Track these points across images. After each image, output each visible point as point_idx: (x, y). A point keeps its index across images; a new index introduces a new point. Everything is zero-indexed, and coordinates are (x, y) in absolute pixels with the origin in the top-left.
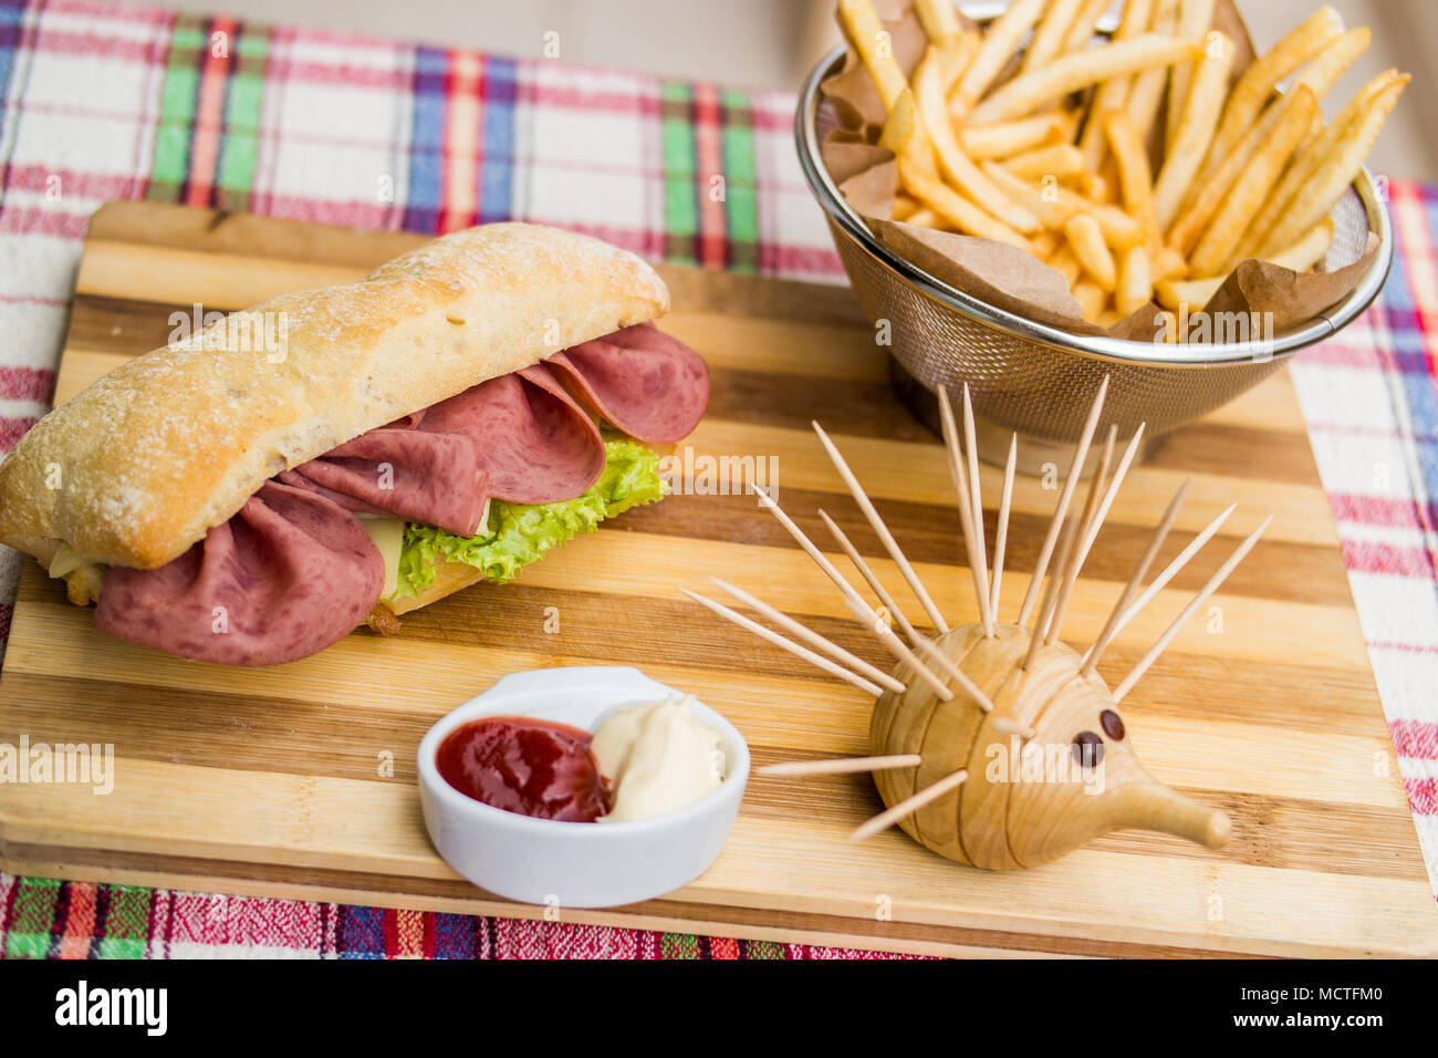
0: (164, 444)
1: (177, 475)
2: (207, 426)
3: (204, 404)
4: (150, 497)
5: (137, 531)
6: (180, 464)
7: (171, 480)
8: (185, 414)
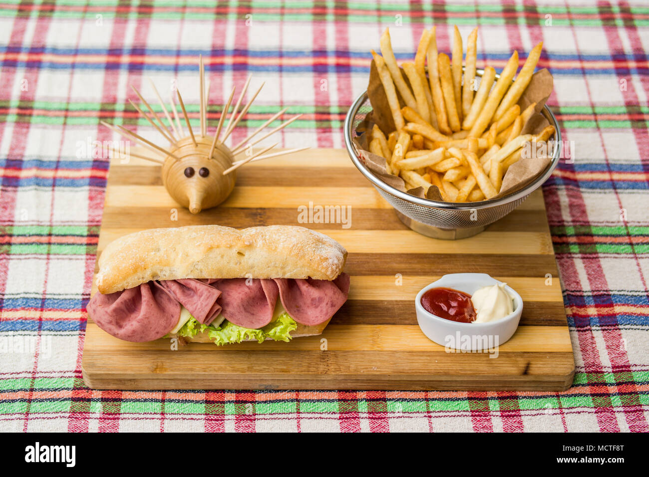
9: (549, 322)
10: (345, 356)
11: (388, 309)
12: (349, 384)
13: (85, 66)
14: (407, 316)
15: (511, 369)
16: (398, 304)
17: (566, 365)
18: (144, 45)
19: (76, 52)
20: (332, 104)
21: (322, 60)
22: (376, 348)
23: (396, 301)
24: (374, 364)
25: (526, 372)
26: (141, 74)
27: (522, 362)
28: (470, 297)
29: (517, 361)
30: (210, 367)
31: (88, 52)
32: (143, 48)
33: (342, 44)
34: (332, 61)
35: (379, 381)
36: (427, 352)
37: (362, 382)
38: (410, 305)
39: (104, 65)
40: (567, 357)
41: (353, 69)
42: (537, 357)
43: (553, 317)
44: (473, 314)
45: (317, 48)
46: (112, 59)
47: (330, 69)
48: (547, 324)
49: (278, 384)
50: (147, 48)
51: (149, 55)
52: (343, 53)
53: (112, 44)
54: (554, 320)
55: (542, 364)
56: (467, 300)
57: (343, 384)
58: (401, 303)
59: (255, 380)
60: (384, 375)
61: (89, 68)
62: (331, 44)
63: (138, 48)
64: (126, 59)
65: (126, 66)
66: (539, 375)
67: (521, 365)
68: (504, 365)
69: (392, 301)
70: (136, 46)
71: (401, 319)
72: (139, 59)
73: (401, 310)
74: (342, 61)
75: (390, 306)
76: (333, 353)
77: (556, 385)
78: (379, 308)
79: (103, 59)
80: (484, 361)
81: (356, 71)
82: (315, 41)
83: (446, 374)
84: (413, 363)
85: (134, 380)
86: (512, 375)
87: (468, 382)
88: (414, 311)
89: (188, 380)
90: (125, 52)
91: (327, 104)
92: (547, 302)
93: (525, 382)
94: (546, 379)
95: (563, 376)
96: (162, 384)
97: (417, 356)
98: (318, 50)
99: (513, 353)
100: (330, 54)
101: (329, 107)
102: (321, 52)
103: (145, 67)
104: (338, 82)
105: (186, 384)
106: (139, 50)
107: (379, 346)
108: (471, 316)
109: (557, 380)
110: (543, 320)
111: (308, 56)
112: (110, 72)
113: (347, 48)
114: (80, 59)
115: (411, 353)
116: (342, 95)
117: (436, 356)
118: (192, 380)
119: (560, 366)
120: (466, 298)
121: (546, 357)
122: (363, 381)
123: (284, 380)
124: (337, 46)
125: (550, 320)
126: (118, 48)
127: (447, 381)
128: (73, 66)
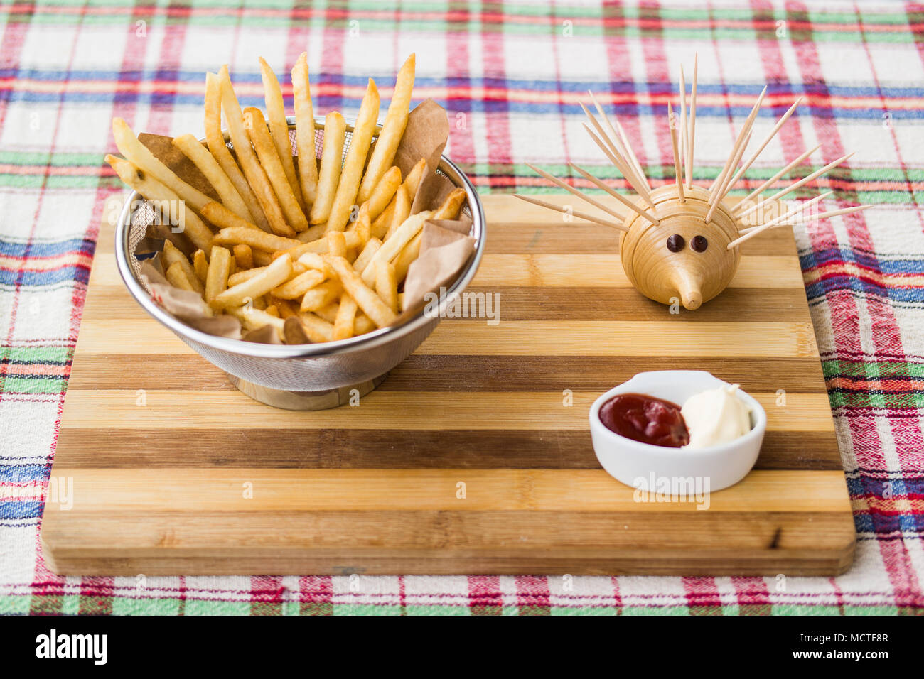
9: (811, 463)
10: (474, 518)
11: (546, 445)
12: (482, 565)
13: (82, 97)
14: (578, 455)
15: (750, 540)
16: (564, 437)
17: (841, 532)
18: (176, 65)
19: (68, 76)
20: (478, 160)
21: (462, 92)
22: (526, 507)
23: (561, 431)
24: (522, 531)
25: (774, 545)
26: (170, 111)
27: (768, 530)
28: (679, 409)
29: (759, 527)
30: (252, 538)
31: (86, 76)
32: (174, 69)
33: (495, 67)
34: (477, 93)
35: (531, 560)
36: (611, 512)
37: (503, 562)
38: (584, 437)
39: (112, 96)
40: (843, 520)
41: (512, 106)
42: (792, 520)
43: (819, 455)
44: (684, 435)
45: (453, 73)
46: (125, 87)
47: (474, 106)
48: (808, 466)
49: (364, 566)
50: (181, 70)
51: (184, 82)
52: (496, 81)
53: (125, 64)
54: (820, 461)
55: (801, 532)
56: (674, 412)
57: (472, 566)
58: (568, 434)
59: (326, 559)
60: (540, 550)
61: (87, 100)
62: (476, 68)
63: (167, 69)
64: (147, 87)
65: (148, 98)
66: (796, 549)
67: (766, 533)
68: (738, 533)
69: (553, 431)
70: (162, 67)
71: (567, 460)
72: (168, 87)
73: (569, 446)
74: (494, 94)
75: (550, 440)
76: (455, 515)
77: (825, 566)
78: (532, 442)
79: (111, 87)
80: (704, 526)
81: (517, 110)
82: (451, 62)
83: (642, 547)
84: (587, 529)
85: (127, 560)
86: (751, 549)
87: (678, 561)
88: (589, 448)
89: (216, 559)
90: (146, 75)
91: (470, 161)
92: (808, 432)
93: (774, 561)
94: (808, 556)
95: (837, 550)
96: (174, 566)
97: (594, 518)
98: (456, 76)
99: (753, 513)
100: (473, 83)
101: (473, 165)
102: (461, 80)
103: (177, 98)
104: (488, 125)
105: (213, 566)
106: (169, 72)
107: (531, 502)
108: (681, 438)
109: (826, 556)
110: (803, 461)
111: (439, 86)
112: (121, 106)
113: (501, 73)
114: (73, 87)
115: (585, 514)
116: (495, 147)
117: (625, 519)
118: (222, 560)
119: (830, 534)
120: (673, 410)
121: (807, 520)
122: (504, 560)
123: (375, 559)
124: (486, 71)
125: (814, 461)
126: (134, 69)
127: (644, 560)
128: (63, 97)
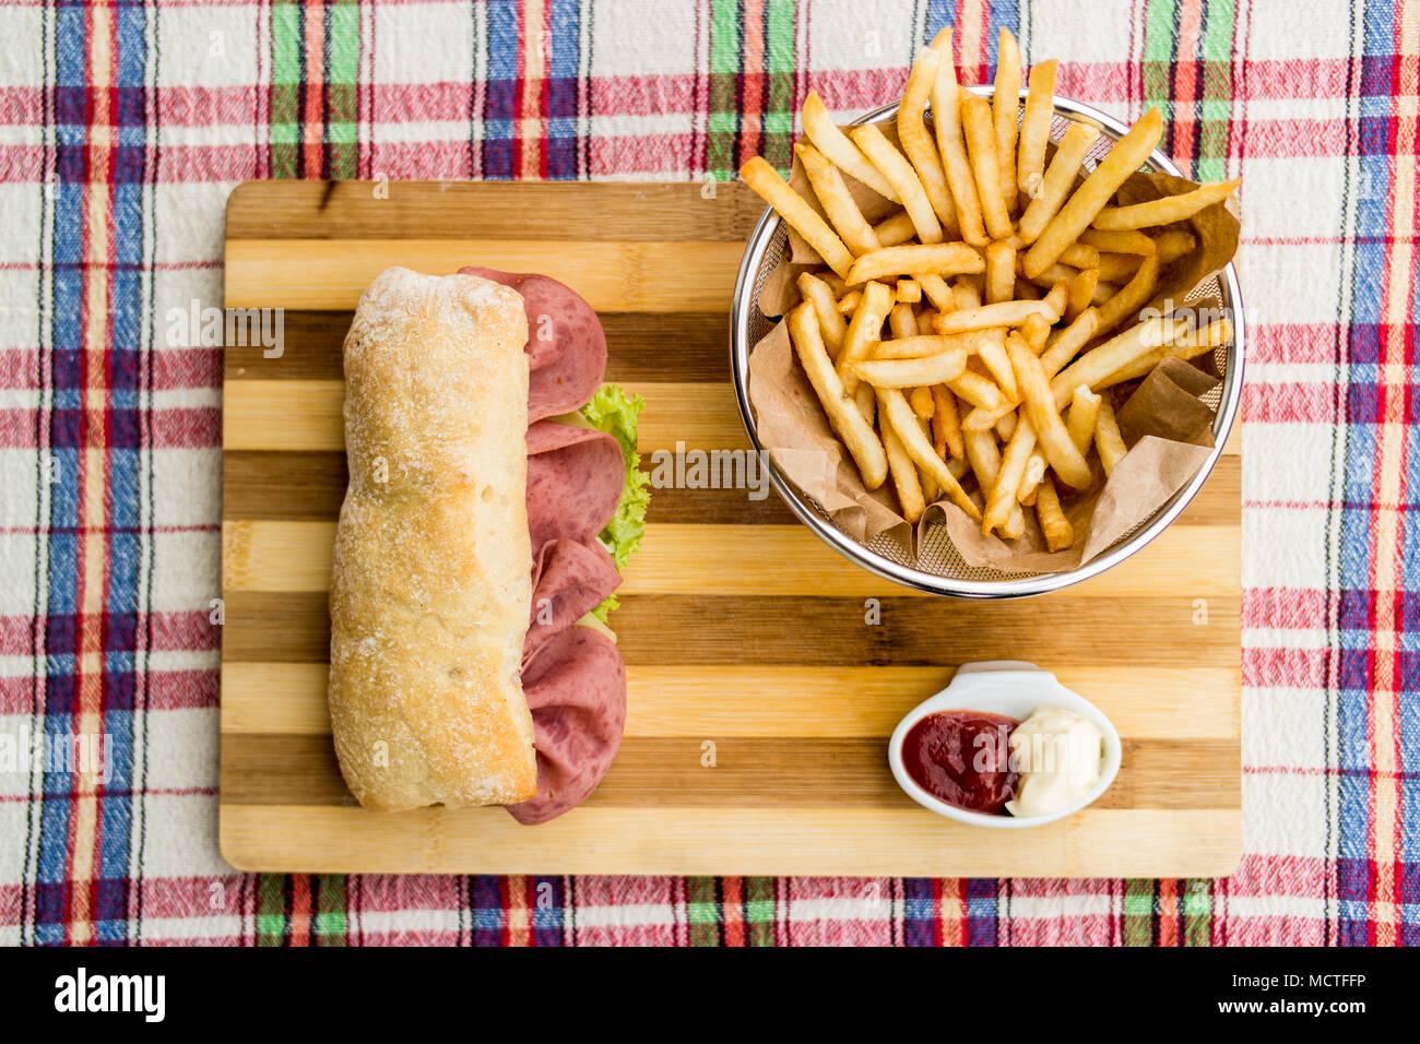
0: (469, 745)
1: (498, 754)
2: (474, 712)
3: (453, 701)
4: (500, 775)
5: (514, 795)
6: (492, 746)
7: (498, 759)
8: (454, 717)
10: (700, 228)
22: (636, 247)
24: (642, 207)
27: (337, 208)
29: (347, 214)
40: (240, 225)
42: (302, 226)
55: (295, 206)
67: (339, 203)
76: (725, 234)
84: (561, 210)
107: (629, 255)
121: (284, 225)
